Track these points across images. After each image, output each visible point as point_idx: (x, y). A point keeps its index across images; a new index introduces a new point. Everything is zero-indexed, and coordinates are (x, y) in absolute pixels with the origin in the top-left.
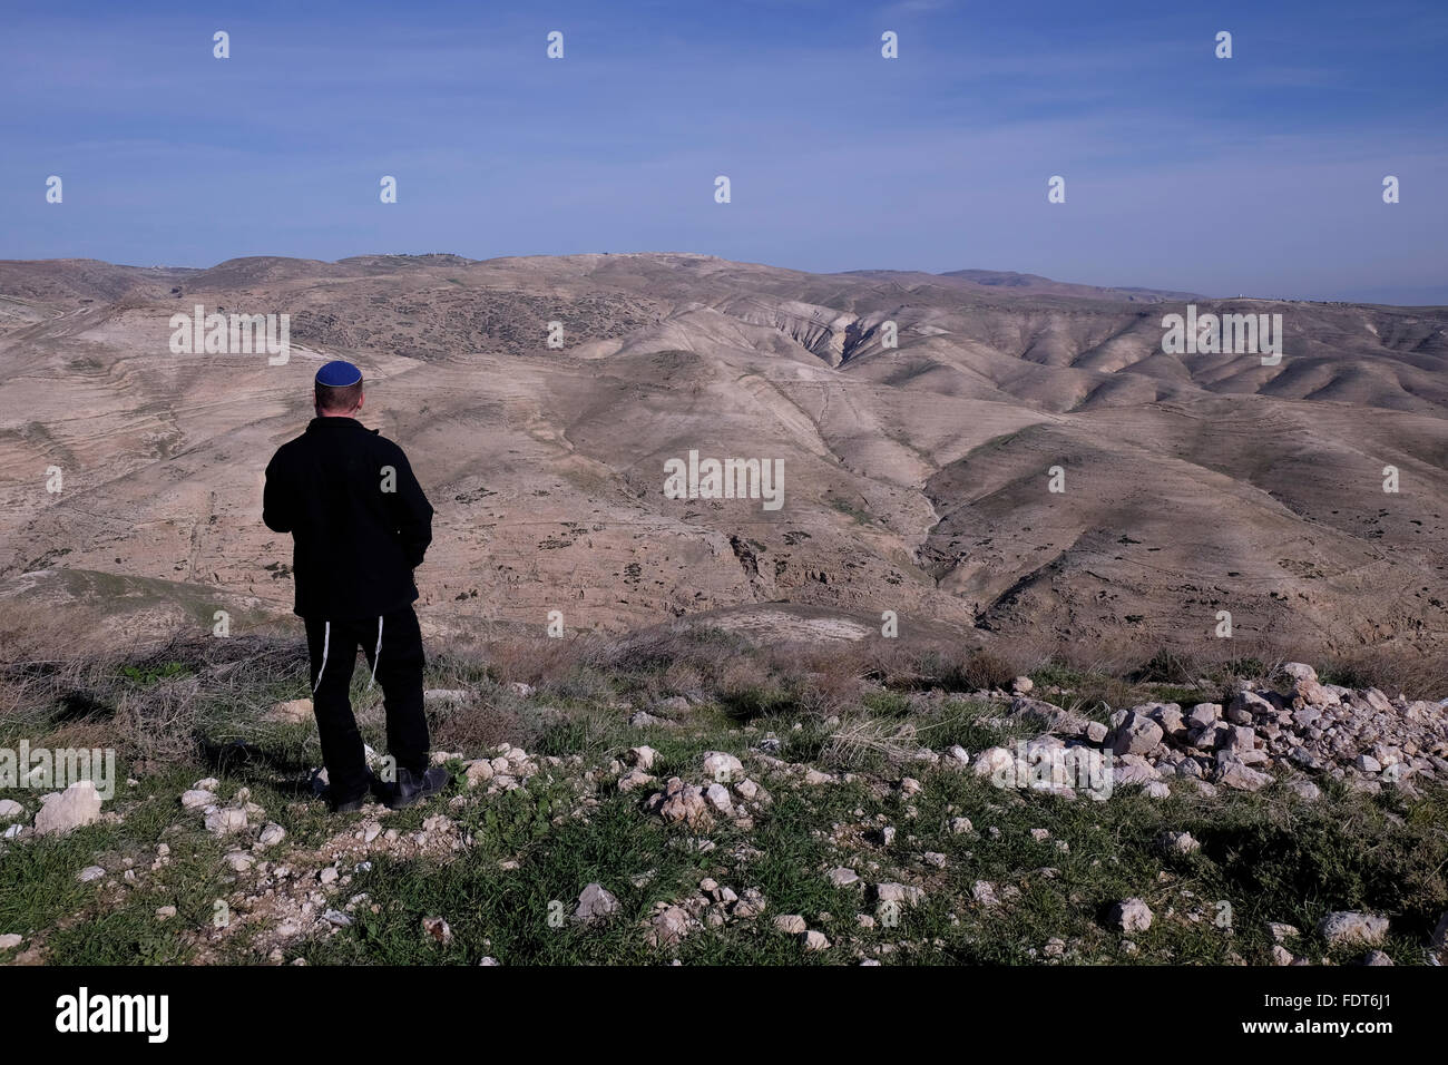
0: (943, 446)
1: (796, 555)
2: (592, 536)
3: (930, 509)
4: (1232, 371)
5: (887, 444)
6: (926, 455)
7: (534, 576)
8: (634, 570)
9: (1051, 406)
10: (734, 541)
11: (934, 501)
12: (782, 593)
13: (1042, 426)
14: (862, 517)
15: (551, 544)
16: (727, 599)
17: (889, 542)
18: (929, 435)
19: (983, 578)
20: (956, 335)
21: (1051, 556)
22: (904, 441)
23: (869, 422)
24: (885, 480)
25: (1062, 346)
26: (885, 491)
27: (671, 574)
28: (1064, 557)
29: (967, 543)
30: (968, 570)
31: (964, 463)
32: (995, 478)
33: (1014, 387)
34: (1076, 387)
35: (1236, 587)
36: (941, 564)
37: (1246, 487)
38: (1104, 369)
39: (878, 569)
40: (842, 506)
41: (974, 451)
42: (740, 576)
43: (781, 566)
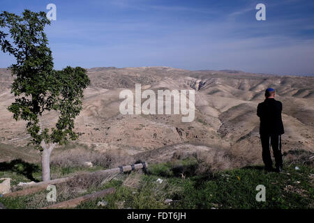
0: (222, 108)
1: (191, 132)
2: (146, 127)
3: (220, 122)
4: (286, 91)
5: (210, 108)
6: (218, 110)
7: (134, 136)
8: (155, 135)
9: (245, 99)
10: (177, 129)
11: (221, 120)
12: (187, 140)
13: (244, 104)
14: (205, 124)
15: (137, 129)
16: (176, 142)
17: (211, 129)
18: (219, 105)
19: (232, 137)
20: (223, 84)
21: (248, 132)
22: (213, 107)
23: (206, 103)
24: (209, 115)
25: (247, 86)
26: (209, 118)
27: (163, 136)
28: (250, 133)
29: (228, 129)
30: (229, 136)
31: (227, 112)
32: (235, 115)
33: (237, 95)
34: (251, 95)
35: (291, 140)
36: (223, 134)
37: (291, 118)
38: (257, 91)
39: (209, 135)
40: (200, 121)
41: (229, 109)
42: (178, 136)
43: (187, 134)
